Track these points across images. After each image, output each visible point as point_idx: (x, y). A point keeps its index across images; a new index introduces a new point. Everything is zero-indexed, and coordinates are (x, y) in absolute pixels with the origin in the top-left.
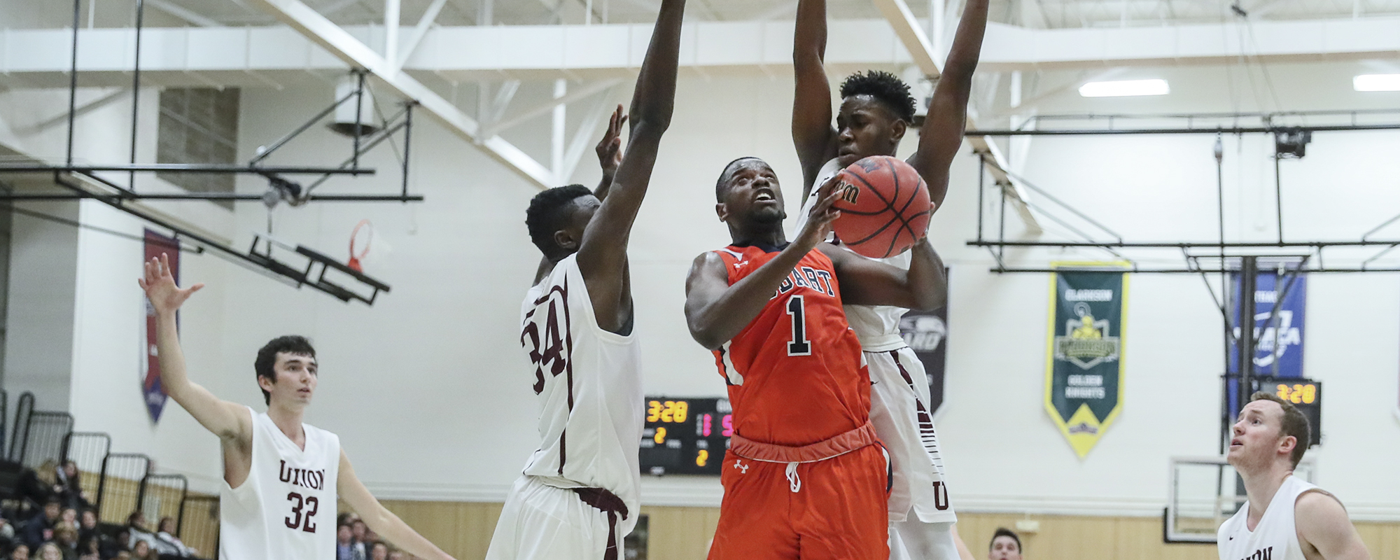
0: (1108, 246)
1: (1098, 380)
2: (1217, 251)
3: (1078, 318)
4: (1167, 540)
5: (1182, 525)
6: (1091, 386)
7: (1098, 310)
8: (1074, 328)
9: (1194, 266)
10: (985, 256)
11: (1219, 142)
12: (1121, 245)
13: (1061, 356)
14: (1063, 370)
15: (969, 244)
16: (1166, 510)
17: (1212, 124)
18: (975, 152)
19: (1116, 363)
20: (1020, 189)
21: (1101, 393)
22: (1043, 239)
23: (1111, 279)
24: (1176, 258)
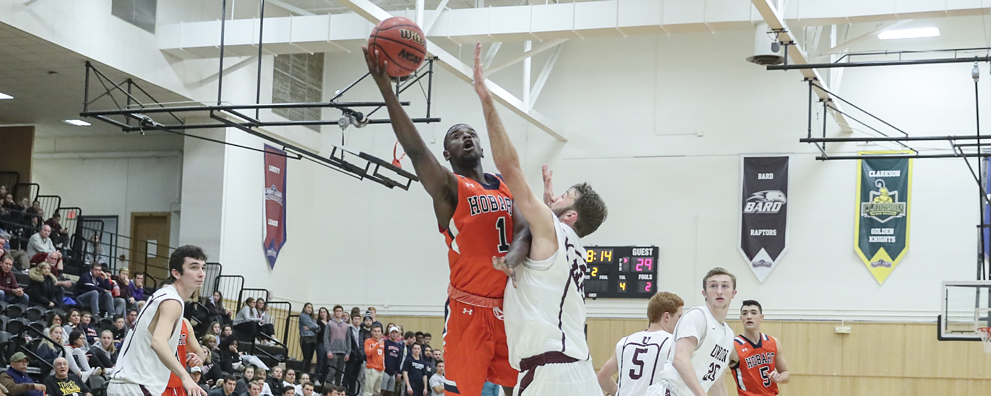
0: (897, 140)
1: (892, 231)
2: (975, 141)
3: (877, 190)
4: (940, 338)
5: (950, 328)
6: (886, 235)
7: (891, 184)
8: (874, 196)
9: (959, 152)
10: (813, 149)
11: (976, 66)
12: (907, 139)
13: (866, 215)
14: (867, 224)
15: (802, 141)
16: (940, 317)
17: (971, 55)
18: (806, 79)
19: (904, 219)
20: (837, 103)
21: (894, 239)
22: (852, 136)
23: (900, 162)
24: (946, 147)
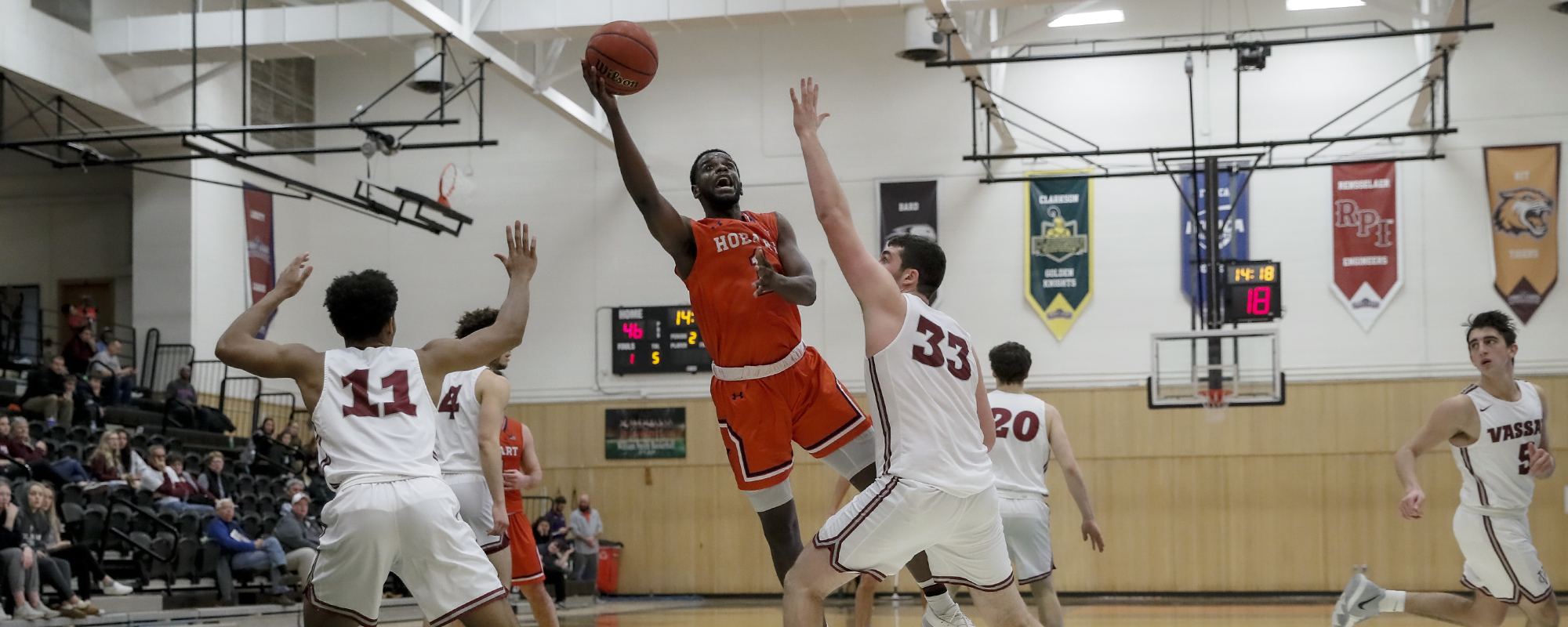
0: (1081, 155)
1: (1071, 272)
2: (1189, 154)
3: (1051, 220)
4: (1151, 406)
5: (1163, 393)
6: (1065, 277)
7: (1068, 211)
8: (1048, 228)
9: (1161, 168)
10: (977, 167)
11: (1189, 58)
12: (1098, 153)
13: (1038, 253)
14: (1040, 265)
15: (966, 158)
16: (1149, 380)
17: (1182, 43)
18: (967, 79)
19: (1086, 256)
20: (1003, 109)
21: (1073, 283)
22: (1017, 152)
23: (1078, 183)
24: (1144, 162)
